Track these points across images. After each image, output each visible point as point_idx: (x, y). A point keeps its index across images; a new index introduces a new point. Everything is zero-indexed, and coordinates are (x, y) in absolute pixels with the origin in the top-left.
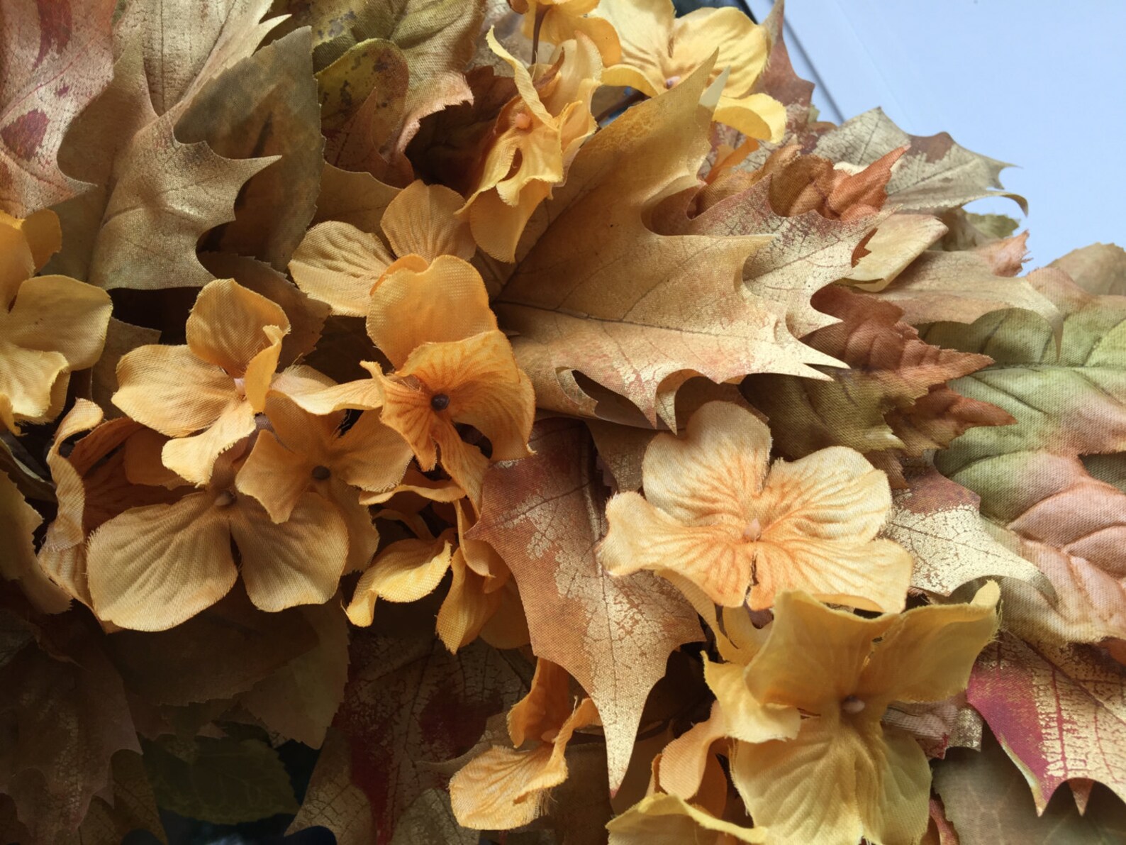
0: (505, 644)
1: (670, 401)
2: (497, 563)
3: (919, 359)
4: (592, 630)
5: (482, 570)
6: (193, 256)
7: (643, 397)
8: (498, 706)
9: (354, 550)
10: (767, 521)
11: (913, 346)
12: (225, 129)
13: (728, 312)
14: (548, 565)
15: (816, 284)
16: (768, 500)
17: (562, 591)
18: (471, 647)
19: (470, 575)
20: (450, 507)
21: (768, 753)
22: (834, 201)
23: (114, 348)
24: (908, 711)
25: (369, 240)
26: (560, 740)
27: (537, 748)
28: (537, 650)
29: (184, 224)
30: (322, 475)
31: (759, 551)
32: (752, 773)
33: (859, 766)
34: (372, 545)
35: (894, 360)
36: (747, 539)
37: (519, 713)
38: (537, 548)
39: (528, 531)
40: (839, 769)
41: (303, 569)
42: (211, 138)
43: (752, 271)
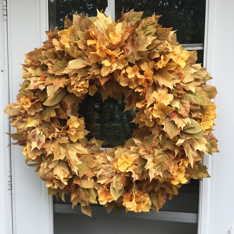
0: (144, 96)
1: (162, 86)
2: (145, 91)
3: (182, 91)
4: (150, 99)
5: (144, 92)
6: (135, 62)
7: (160, 85)
8: (141, 100)
9: (137, 86)
10: (164, 97)
11: (182, 90)
12: (141, 54)
13: (170, 81)
14: (149, 93)
15: (176, 82)
16: (165, 96)
17: (149, 95)
18: (142, 96)
19: (143, 92)
20: (144, 87)
21: (156, 110)
22: (182, 77)
23: (128, 66)
24: (166, 112)
25: (147, 64)
26: (145, 104)
27: (143, 104)
28: (146, 98)
29: (135, 59)
30: (137, 80)
31: (162, 99)
32: (154, 111)
33: (161, 113)
34: (138, 86)
35: (180, 90)
36: (162, 98)
37: (143, 101)
38: (149, 92)
39: (149, 90)
40: (159, 113)
41: (133, 86)
42: (139, 54)
43: (173, 79)
